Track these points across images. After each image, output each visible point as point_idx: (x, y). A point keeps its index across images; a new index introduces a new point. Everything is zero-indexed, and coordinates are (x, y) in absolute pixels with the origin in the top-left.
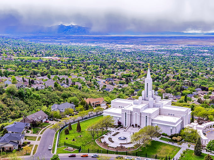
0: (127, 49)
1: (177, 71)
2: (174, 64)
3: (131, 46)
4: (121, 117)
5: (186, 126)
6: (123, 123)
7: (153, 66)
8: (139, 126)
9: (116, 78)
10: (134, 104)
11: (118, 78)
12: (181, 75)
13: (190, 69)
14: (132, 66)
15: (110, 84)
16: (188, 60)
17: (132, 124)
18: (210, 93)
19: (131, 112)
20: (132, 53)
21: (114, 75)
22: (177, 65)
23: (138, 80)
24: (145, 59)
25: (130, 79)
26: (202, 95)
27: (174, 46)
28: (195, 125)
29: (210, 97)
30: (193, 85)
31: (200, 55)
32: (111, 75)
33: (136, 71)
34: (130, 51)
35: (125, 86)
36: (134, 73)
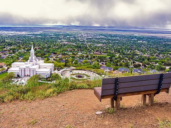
0: (11, 34)
1: (40, 45)
2: (37, 42)
3: (12, 32)
4: (18, 72)
5: (53, 72)
6: (20, 75)
7: (27, 43)
8: (29, 76)
9: (7, 50)
10: (25, 64)
11: (8, 51)
12: (42, 47)
13: (46, 44)
14: (15, 43)
15: (3, 54)
16: (44, 39)
17: (25, 75)
18: (58, 55)
19: (24, 69)
20: (14, 36)
21: (5, 49)
22: (39, 42)
23: (20, 51)
24: (22, 39)
25: (15, 51)
26: (54, 57)
27: (36, 32)
28: (56, 71)
29: (58, 57)
30: (49, 52)
31: (50, 36)
32: (3, 49)
33: (18, 46)
34: (12, 35)
35: (13, 55)
36: (17, 47)
